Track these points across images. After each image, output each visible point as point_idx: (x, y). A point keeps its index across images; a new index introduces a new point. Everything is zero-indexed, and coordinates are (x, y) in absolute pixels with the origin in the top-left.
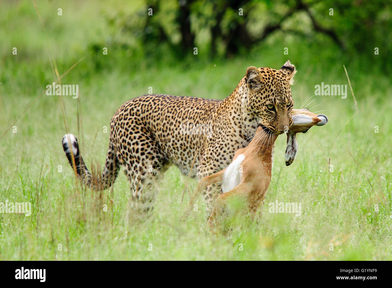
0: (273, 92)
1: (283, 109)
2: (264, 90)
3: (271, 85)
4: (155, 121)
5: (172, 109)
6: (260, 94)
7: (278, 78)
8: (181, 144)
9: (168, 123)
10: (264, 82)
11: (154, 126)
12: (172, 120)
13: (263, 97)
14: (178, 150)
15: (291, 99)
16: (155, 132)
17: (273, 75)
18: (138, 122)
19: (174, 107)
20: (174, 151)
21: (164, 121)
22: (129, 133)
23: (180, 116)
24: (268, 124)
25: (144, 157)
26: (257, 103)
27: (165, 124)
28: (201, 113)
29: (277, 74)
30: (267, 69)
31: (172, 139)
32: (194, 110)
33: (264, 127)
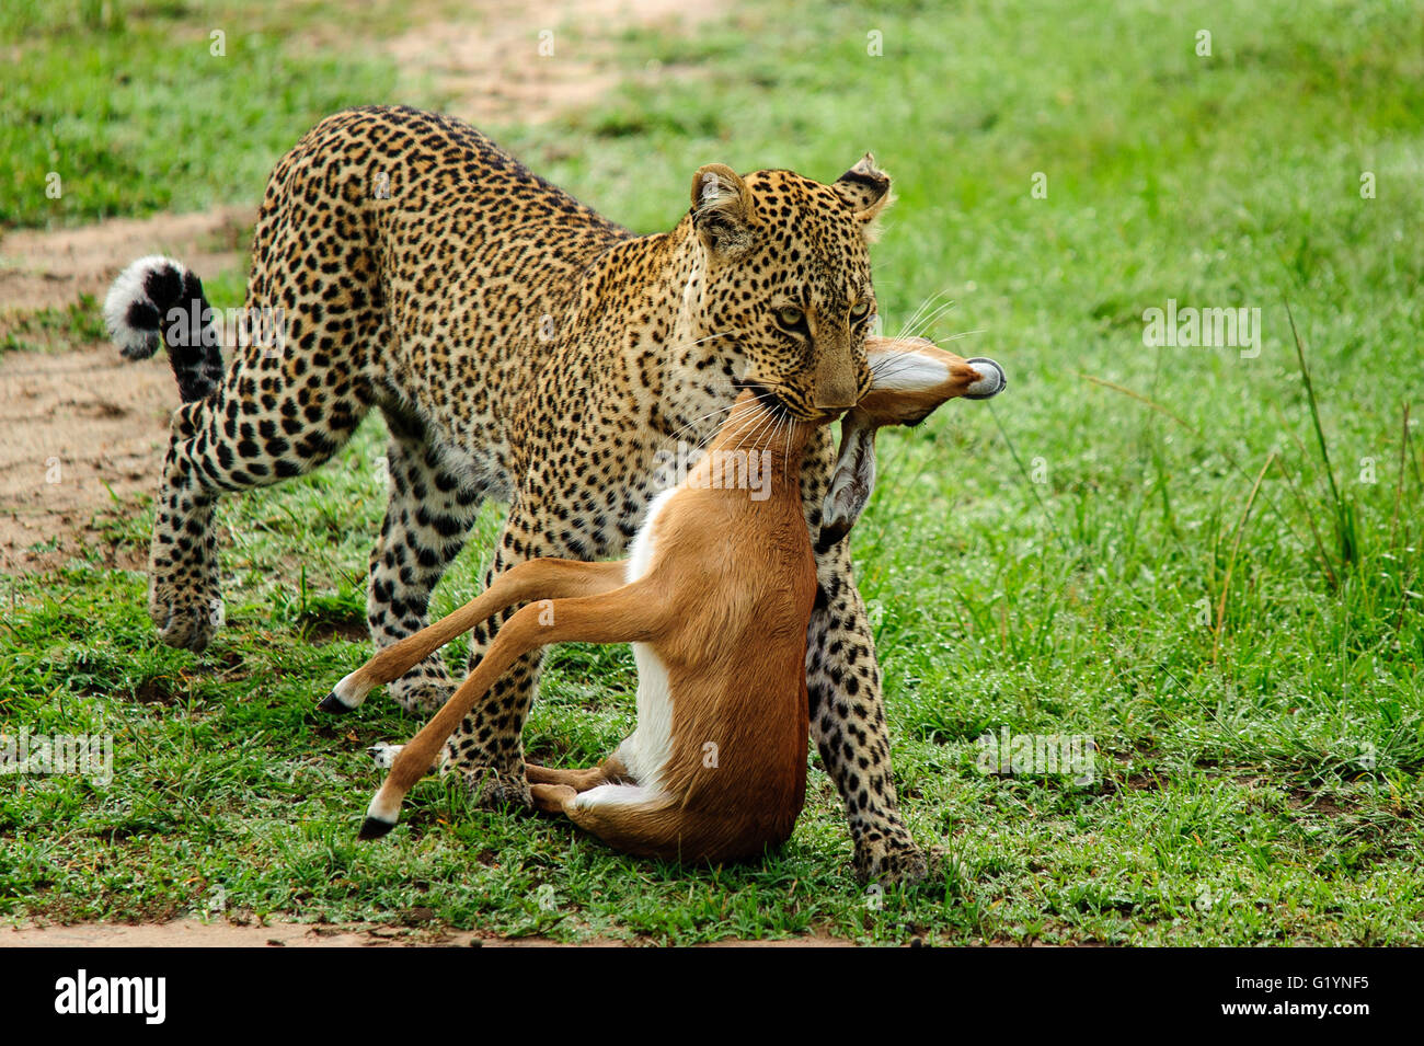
0: (801, 261)
1: (838, 327)
2: (765, 253)
3: (794, 235)
4: (400, 240)
5: (469, 225)
6: (749, 270)
7: (822, 212)
8: (463, 359)
9: (445, 271)
10: (763, 223)
11: (396, 258)
12: (459, 266)
13: (760, 279)
14: (448, 376)
15: (869, 291)
16: (394, 275)
17: (805, 197)
18: (348, 228)
19: (479, 216)
20: (431, 370)
21: (434, 259)
22: (304, 255)
23: (488, 258)
24: (779, 380)
25: (322, 373)
26: (737, 302)
27: (432, 268)
28: (562, 270)
29: (821, 195)
30: (783, 177)
31: (438, 330)
32: (543, 255)
33: (758, 391)
